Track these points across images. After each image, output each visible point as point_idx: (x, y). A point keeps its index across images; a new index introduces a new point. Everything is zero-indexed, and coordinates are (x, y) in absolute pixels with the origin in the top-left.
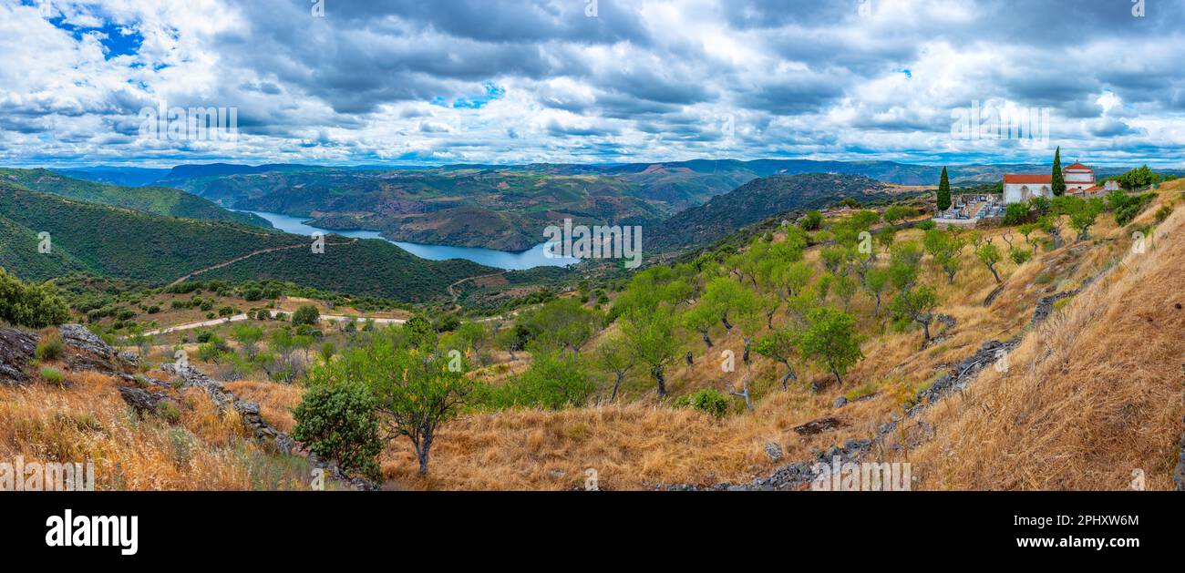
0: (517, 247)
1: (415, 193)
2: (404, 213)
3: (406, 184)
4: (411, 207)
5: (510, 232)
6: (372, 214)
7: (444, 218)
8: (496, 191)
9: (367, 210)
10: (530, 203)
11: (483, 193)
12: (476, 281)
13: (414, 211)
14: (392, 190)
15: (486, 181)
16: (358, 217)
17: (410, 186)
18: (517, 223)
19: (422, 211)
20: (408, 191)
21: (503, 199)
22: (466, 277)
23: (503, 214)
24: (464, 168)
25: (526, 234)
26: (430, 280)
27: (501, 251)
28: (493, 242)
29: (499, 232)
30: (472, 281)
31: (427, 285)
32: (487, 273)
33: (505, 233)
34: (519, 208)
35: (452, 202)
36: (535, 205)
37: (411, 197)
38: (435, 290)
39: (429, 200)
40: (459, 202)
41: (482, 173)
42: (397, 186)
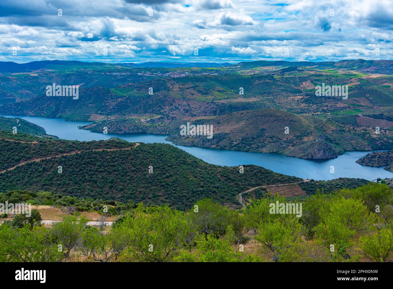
0: (319, 156)
1: (206, 94)
2: (195, 116)
3: (197, 84)
4: (202, 109)
5: (311, 138)
6: (159, 116)
7: (239, 120)
8: (299, 92)
9: (153, 112)
10: (338, 106)
11: (284, 93)
12: (268, 190)
13: (205, 113)
14: (181, 89)
15: (287, 80)
16: (144, 120)
17: (201, 85)
18: (321, 128)
19: (215, 113)
20: (199, 92)
21: (306, 101)
22: (258, 185)
23: (306, 118)
24: (264, 66)
25: (331, 141)
26: (217, 188)
27: (300, 158)
28: (292, 149)
29: (300, 137)
30: (265, 189)
31: (214, 192)
32: (282, 182)
33: (305, 139)
34: (324, 111)
35: (248, 103)
36: (345, 108)
37: (203, 98)
38: (223, 198)
39: (223, 101)
40: (255, 103)
41: (284, 71)
42: (187, 86)
